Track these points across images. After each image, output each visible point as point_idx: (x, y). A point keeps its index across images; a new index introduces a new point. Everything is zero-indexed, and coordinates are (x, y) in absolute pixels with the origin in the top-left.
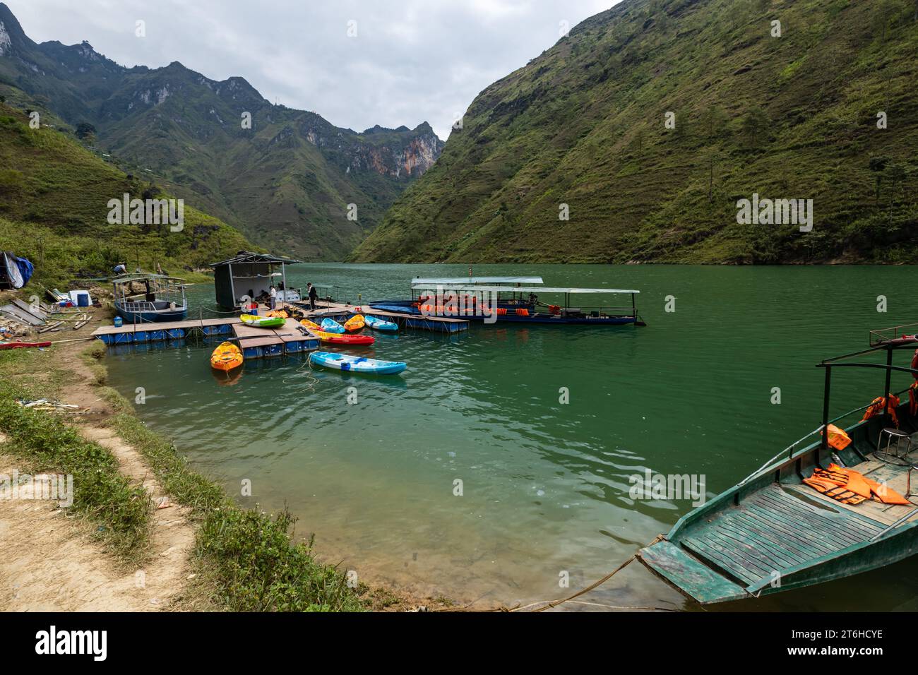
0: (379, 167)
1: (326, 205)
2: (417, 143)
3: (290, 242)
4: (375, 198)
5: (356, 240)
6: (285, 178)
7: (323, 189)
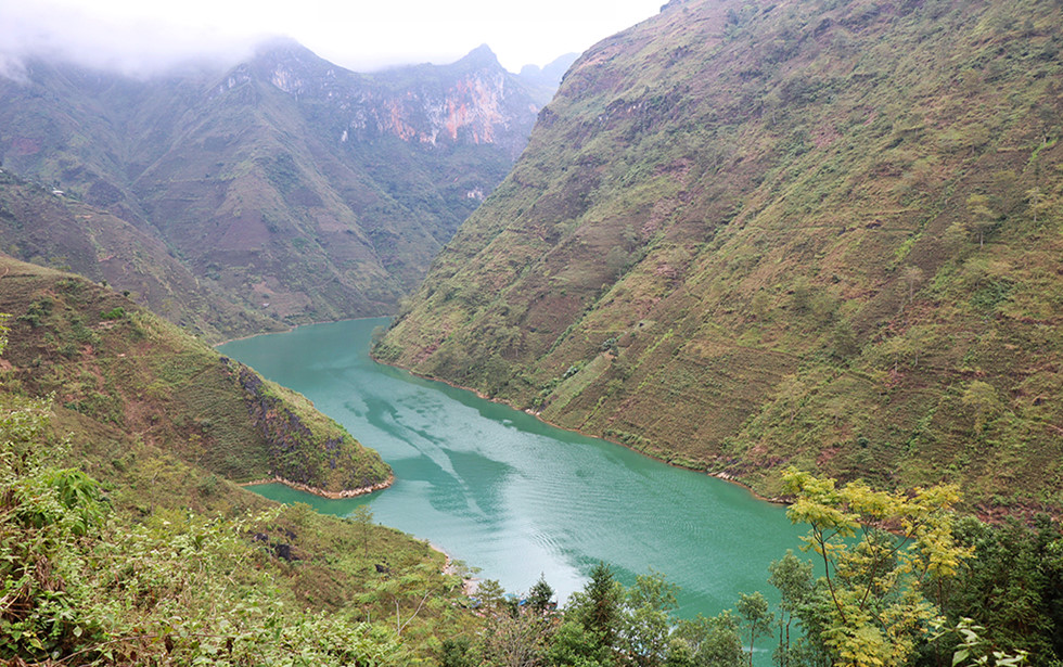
0: (400, 129)
1: (312, 210)
2: (469, 84)
3: (260, 288)
4: (393, 188)
5: (365, 275)
6: (241, 165)
7: (306, 181)
